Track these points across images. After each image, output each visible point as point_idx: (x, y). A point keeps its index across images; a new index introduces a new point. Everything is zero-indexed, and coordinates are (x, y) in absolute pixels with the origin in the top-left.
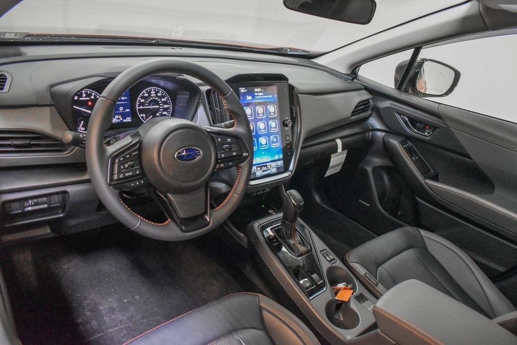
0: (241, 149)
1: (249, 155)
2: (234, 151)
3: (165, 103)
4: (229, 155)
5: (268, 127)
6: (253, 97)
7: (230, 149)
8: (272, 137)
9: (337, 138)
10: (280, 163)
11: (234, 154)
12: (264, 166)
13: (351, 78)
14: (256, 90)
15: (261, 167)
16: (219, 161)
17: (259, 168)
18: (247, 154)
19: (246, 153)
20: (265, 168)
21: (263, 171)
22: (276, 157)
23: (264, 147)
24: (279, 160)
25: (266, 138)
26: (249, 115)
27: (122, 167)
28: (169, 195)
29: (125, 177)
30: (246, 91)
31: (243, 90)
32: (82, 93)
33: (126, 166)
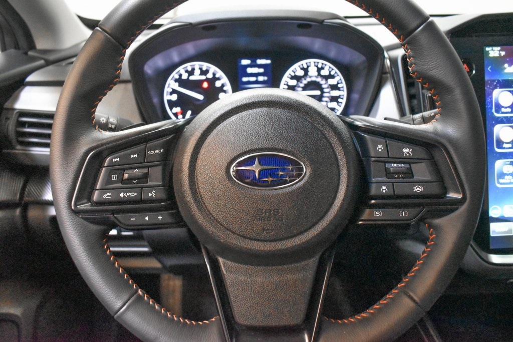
0: (441, 180)
1: (464, 199)
2: (420, 183)
3: (334, 87)
4: (401, 189)
7: (409, 173)
11: (418, 189)
16: (373, 202)
18: (459, 196)
19: (457, 192)
26: (506, 108)
27: (115, 177)
28: (221, 260)
29: (115, 199)
30: (503, 53)
31: (494, 52)
32: (193, 70)
33: (126, 176)
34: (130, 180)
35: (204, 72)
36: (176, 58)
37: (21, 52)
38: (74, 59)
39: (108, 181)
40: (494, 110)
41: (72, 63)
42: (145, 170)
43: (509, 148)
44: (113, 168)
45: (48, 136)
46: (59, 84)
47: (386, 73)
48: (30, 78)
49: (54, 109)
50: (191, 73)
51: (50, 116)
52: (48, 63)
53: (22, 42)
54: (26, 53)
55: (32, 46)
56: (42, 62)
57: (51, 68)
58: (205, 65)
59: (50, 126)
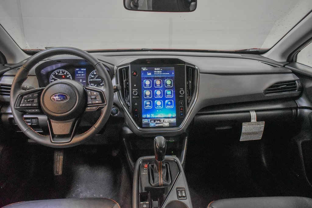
2: (97, 100)
5: (164, 94)
6: (153, 73)
8: (166, 101)
9: (252, 110)
10: (174, 120)
11: (97, 102)
12: (158, 120)
13: (283, 65)
14: (156, 69)
15: (155, 121)
17: (153, 121)
20: (159, 121)
21: (156, 124)
22: (170, 115)
23: (159, 107)
24: (173, 118)
25: (161, 102)
26: (147, 85)
27: (25, 101)
28: (51, 120)
29: (25, 106)
30: (147, 69)
31: (144, 69)
32: (60, 72)
33: (28, 100)
34: (29, 101)
35: (63, 73)
36: (54, 68)
37: (2, 64)
38: (20, 67)
39: (24, 102)
40: (144, 86)
41: (19, 69)
42: (33, 99)
43: (148, 97)
44: (25, 99)
45: (9, 92)
46: (14, 76)
47: (114, 75)
48: (5, 74)
49: (12, 84)
50: (59, 73)
51: (10, 86)
52: (11, 69)
53: (2, 61)
54: (4, 65)
55: (6, 63)
56: (9, 68)
57: (12, 70)
58: (64, 70)
59: (10, 89)
